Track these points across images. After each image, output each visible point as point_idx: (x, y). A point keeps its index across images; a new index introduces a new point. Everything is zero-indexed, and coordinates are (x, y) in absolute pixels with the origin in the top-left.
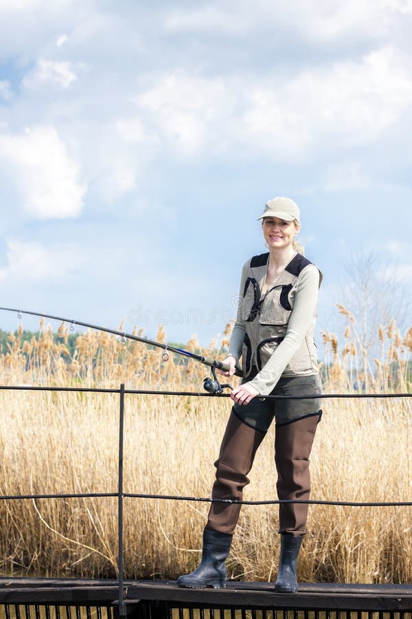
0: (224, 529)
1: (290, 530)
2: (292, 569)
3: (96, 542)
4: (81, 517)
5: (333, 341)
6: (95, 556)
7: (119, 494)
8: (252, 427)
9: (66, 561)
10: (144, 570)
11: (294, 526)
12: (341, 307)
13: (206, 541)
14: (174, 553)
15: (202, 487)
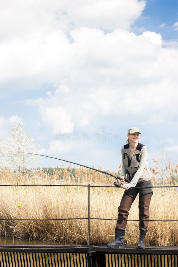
0: (121, 228)
1: (143, 229)
2: (143, 241)
3: (81, 233)
4: (76, 225)
5: (153, 170)
6: (80, 237)
7: (89, 218)
8: (132, 197)
9: (71, 239)
10: (96, 242)
11: (144, 228)
12: (154, 160)
13: (116, 232)
14: (105, 236)
15: (113, 216)
